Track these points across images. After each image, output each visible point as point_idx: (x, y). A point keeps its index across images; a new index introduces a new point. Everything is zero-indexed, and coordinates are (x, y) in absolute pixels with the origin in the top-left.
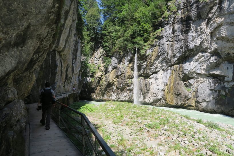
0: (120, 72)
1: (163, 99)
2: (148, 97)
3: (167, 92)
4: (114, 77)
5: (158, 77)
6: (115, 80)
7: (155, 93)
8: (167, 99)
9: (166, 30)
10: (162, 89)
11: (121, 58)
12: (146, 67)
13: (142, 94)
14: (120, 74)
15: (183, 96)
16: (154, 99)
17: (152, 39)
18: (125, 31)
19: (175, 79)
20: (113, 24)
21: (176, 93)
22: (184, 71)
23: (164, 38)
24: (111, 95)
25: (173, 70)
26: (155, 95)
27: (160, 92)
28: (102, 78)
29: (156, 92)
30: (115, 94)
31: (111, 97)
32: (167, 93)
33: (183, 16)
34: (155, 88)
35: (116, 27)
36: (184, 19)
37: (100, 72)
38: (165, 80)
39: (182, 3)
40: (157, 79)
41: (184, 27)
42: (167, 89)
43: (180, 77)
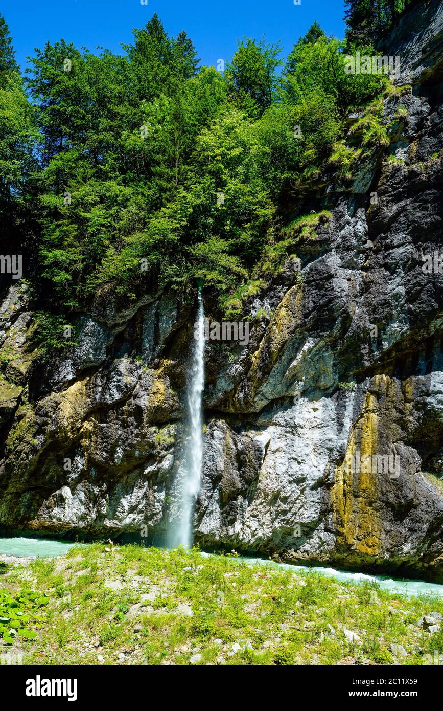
0: (114, 391)
1: (322, 526)
2: (247, 515)
3: (345, 495)
4: (82, 412)
5: (298, 421)
6: (87, 426)
7: (282, 494)
8: (343, 526)
9: (343, 220)
10: (319, 475)
11: (123, 323)
12: (240, 374)
13: (216, 496)
14: (117, 396)
15: (425, 517)
16: (278, 526)
17: (273, 254)
18: (155, 205)
19: (381, 435)
20: (94, 170)
21: (392, 499)
22: (428, 399)
23: (333, 252)
24: (61, 500)
25: (372, 393)
26: (285, 507)
27: (308, 491)
28: (17, 414)
29: (291, 490)
30: (82, 495)
31: (56, 511)
32: (341, 496)
33: (418, 167)
34: (281, 469)
35: (107, 183)
36: (424, 177)
37: (13, 385)
38: (332, 436)
39: (413, 117)
40: (293, 429)
41: (426, 209)
42: (341, 478)
43: (403, 425)
